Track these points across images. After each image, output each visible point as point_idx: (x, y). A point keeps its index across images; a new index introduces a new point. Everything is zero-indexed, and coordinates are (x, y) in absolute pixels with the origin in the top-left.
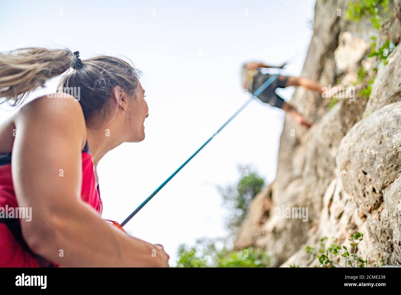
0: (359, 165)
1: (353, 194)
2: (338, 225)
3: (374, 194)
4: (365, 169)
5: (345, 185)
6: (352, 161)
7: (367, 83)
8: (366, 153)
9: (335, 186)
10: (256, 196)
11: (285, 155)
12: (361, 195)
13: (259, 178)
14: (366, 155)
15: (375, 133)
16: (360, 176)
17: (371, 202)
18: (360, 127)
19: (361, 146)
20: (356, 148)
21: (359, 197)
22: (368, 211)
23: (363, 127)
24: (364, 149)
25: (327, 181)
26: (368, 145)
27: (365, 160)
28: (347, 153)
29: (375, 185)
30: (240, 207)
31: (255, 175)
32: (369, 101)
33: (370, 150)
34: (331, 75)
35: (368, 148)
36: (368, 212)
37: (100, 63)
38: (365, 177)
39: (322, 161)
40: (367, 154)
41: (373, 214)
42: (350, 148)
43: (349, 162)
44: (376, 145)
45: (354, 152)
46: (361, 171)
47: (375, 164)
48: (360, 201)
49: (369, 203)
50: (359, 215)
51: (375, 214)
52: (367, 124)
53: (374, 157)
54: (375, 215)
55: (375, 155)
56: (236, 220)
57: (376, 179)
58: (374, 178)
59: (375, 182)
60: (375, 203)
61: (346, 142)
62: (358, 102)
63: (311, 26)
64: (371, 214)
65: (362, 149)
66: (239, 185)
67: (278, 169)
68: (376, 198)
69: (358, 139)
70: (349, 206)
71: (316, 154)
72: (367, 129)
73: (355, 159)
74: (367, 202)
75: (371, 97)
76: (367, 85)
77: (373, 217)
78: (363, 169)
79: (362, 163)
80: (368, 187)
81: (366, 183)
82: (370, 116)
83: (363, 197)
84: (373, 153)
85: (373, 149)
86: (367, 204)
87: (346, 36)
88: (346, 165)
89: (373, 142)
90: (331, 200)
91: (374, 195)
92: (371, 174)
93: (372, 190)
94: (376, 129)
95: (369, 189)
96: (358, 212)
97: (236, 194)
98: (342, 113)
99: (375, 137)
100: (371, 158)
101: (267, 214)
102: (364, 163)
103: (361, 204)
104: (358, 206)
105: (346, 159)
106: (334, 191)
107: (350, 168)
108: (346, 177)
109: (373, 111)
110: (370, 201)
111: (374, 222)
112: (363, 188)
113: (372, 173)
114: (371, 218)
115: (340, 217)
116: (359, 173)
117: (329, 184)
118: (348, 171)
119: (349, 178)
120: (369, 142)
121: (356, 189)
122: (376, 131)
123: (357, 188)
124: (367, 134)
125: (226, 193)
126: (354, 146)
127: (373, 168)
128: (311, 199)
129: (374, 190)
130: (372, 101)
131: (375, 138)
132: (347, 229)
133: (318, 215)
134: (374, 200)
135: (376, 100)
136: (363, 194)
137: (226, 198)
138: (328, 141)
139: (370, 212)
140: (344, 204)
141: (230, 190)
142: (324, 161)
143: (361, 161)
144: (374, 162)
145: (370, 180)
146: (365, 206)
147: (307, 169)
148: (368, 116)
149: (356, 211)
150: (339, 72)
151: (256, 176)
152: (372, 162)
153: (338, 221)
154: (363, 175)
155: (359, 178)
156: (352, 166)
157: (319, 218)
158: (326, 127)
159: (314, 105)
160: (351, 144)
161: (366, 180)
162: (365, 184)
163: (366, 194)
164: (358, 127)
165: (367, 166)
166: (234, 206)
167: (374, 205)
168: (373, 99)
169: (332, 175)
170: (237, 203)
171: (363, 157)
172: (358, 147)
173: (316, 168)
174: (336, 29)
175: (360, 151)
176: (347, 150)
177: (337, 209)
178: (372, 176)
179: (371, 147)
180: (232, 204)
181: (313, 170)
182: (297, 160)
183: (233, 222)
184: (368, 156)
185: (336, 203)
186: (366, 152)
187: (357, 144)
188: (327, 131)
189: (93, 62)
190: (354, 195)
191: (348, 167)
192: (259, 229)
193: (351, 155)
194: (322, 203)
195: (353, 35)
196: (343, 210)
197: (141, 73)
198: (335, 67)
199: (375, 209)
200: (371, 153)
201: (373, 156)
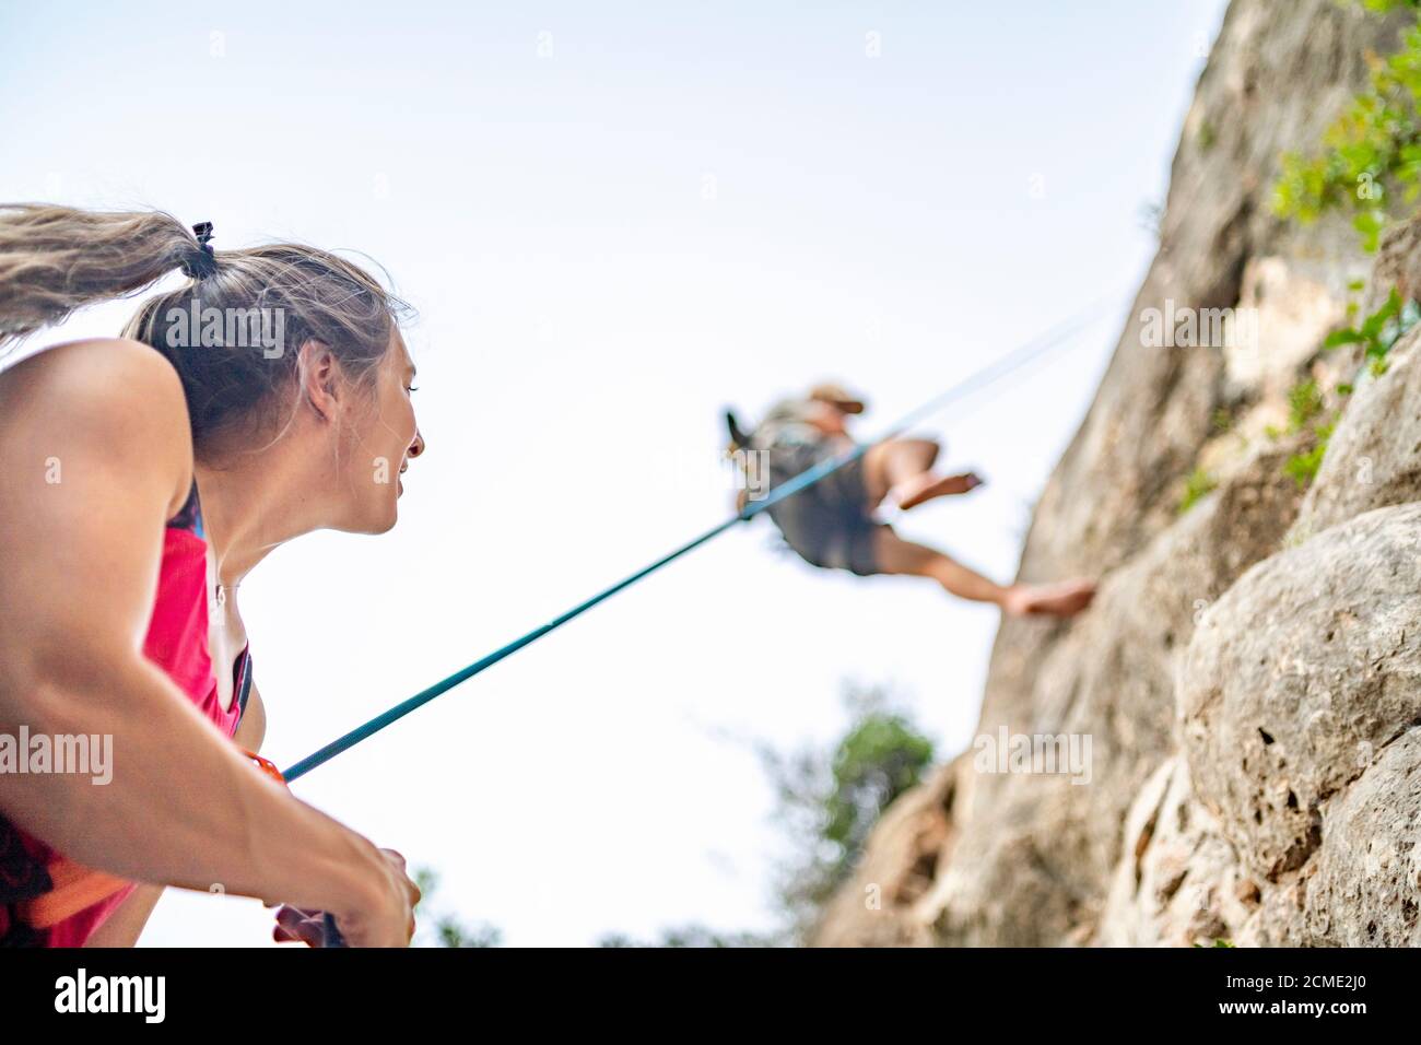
0: (1249, 708)
1: (1221, 811)
2: (1163, 919)
3: (1290, 813)
4: (1270, 723)
5: (1195, 777)
6: (1226, 691)
7: (1316, 435)
8: (1276, 670)
9: (1169, 783)
10: (897, 802)
11: (1013, 664)
12: (1248, 813)
13: (915, 736)
14: (1276, 676)
15: (1313, 603)
16: (1248, 746)
17: (1279, 843)
18: (1267, 578)
19: (1263, 642)
20: (1245, 648)
21: (1240, 821)
22: (1266, 872)
23: (1277, 578)
24: (1272, 653)
25: (1144, 764)
26: (1287, 641)
27: (1271, 693)
28: (1212, 664)
29: (1298, 781)
30: (834, 832)
31: (903, 721)
32: (1311, 493)
33: (1291, 657)
34: (1204, 399)
35: (1283, 651)
36: (1267, 877)
37: (269, 264)
38: (1266, 751)
39: (1134, 692)
40: (1280, 671)
41: (1282, 887)
42: (1225, 647)
43: (1215, 694)
44: (1312, 642)
45: (1237, 662)
46: (1253, 731)
47: (1304, 708)
48: (1243, 836)
49: (1272, 847)
50: (1236, 890)
51: (1287, 886)
52: (1290, 568)
53: (1303, 683)
54: (1287, 890)
55: (1307, 677)
56: (817, 877)
57: (1301, 761)
58: (1297, 758)
59: (1298, 771)
60: (1292, 847)
61: (1214, 624)
62: (1278, 498)
63: (1153, 225)
64: (1274, 886)
65: (1265, 651)
66: (840, 753)
67: (984, 710)
68: (1295, 828)
69: (1255, 617)
70: (1207, 855)
71: (1117, 664)
72: (1288, 585)
73: (1237, 683)
74: (1264, 840)
75: (1319, 480)
76: (1315, 440)
77: (1279, 896)
78: (1262, 722)
79: (1259, 703)
80: (1273, 787)
81: (1267, 774)
82: (1306, 545)
83: (1252, 823)
84: (1301, 671)
85: (1301, 655)
86: (1266, 846)
87: (1268, 271)
88: (1204, 707)
89: (1302, 632)
90: (1150, 829)
91: (1291, 818)
92: (1285, 744)
93: (1284, 798)
94: (1318, 589)
95: (1275, 794)
96: (1237, 877)
97: (826, 784)
98: (1221, 532)
99: (1310, 614)
100: (1291, 688)
101: (927, 867)
102: (1266, 702)
103: (1244, 846)
104: (1237, 859)
105: (1209, 684)
106: (1164, 797)
107: (1219, 714)
108: (1202, 747)
109: (1320, 530)
110: (1274, 837)
111: (1282, 912)
112: (1255, 791)
113: (1291, 741)
114: (1275, 898)
115: (1171, 890)
116: (1245, 736)
117: (1149, 775)
118: (1212, 726)
119: (1212, 751)
120: (1289, 630)
121: (1232, 793)
122: (1317, 594)
123: (1235, 786)
124: (1287, 603)
125: (792, 775)
126: (1238, 639)
127: (1296, 721)
128: (1083, 822)
129: (1292, 801)
130: (1319, 493)
131: (1311, 618)
132: (1192, 935)
133: (1103, 881)
134: (1289, 837)
135: (1332, 493)
136: (1253, 813)
137: (788, 794)
138: (1162, 624)
139: (1273, 877)
140: (1192, 847)
141: (807, 768)
142: (1142, 690)
143: (1255, 696)
144: (1302, 700)
145: (1283, 764)
146: (1256, 855)
147: (1081, 714)
148: (1299, 542)
149: (1230, 872)
150: (1231, 391)
151: (905, 728)
152: (1293, 700)
153: (1165, 909)
154: (1260, 742)
155: (1247, 754)
156: (1225, 708)
157: (1102, 895)
158: (1159, 572)
159: (1133, 501)
160: (1230, 633)
161: (1269, 763)
162: (1264, 778)
163: (1265, 814)
164: (1259, 578)
165: (1277, 715)
166: (813, 824)
167: (1289, 853)
168: (1325, 486)
169: (1163, 745)
170: (825, 817)
171: (1264, 683)
172: (1253, 646)
173: (1110, 714)
174: (1235, 244)
175: (1258, 658)
176: (1214, 652)
177: (1165, 862)
178: (1289, 752)
179: (1297, 648)
180: (809, 817)
181: (1100, 722)
182: (1052, 683)
183: (805, 882)
184: (1281, 679)
185: (1164, 840)
186: (1276, 663)
187: (1250, 635)
188: (1161, 585)
189: (249, 259)
190: (1223, 815)
191: (1211, 712)
192: (891, 914)
193: (1226, 673)
194: (1120, 837)
195: (1291, 270)
196: (1184, 869)
197: (409, 312)
198: (1220, 374)
199: (1291, 869)
200: (1295, 667)
201: (1298, 680)
